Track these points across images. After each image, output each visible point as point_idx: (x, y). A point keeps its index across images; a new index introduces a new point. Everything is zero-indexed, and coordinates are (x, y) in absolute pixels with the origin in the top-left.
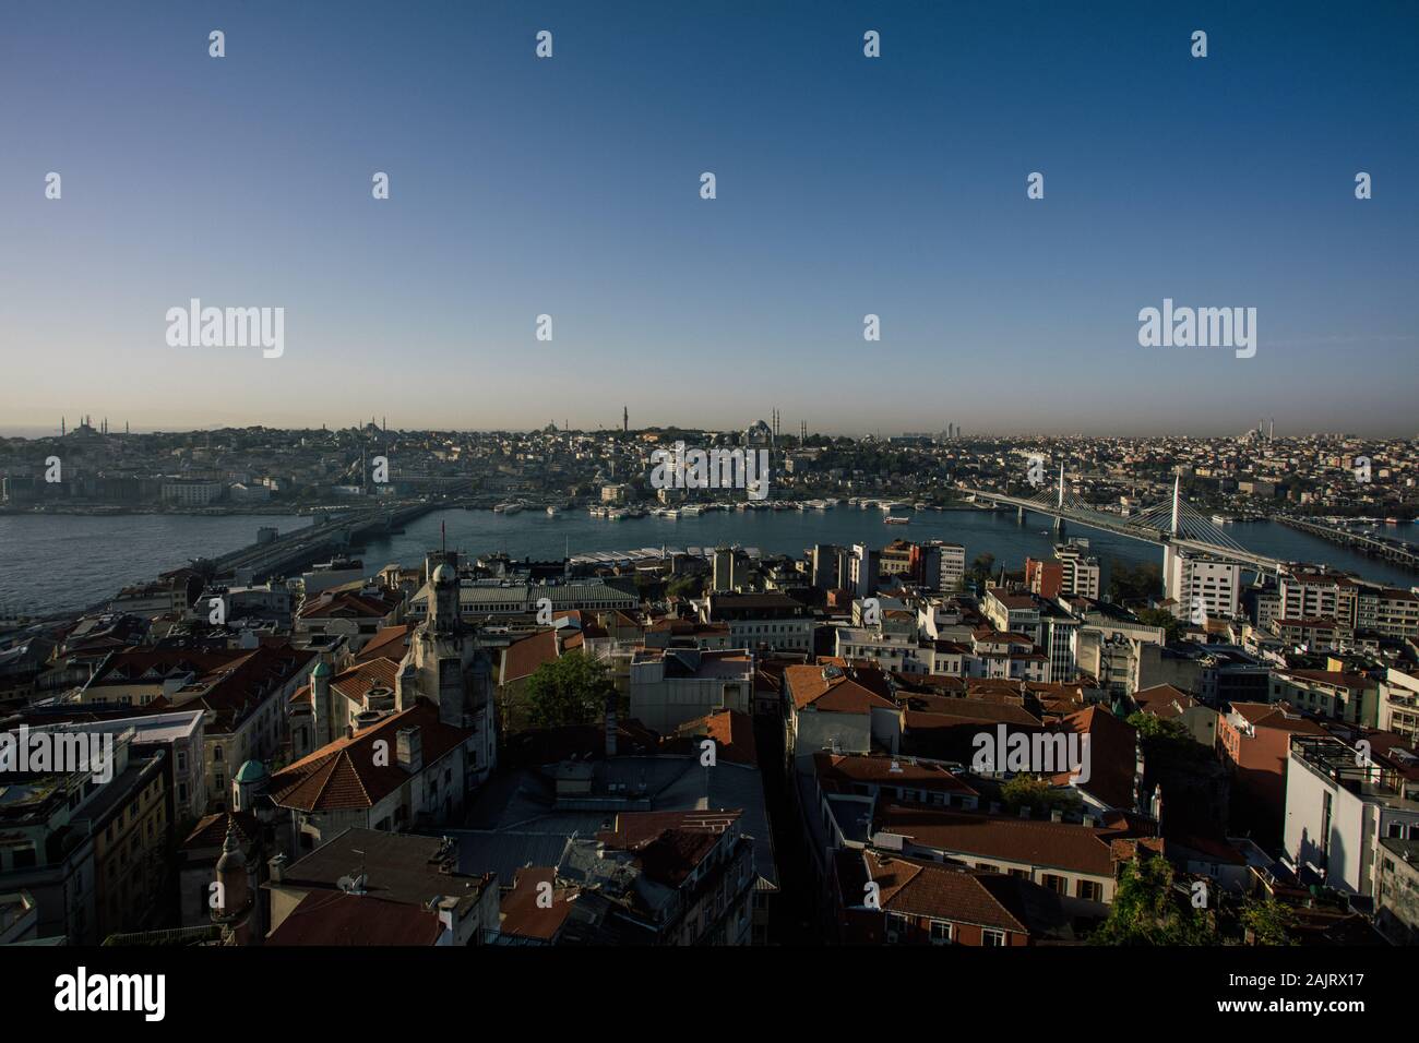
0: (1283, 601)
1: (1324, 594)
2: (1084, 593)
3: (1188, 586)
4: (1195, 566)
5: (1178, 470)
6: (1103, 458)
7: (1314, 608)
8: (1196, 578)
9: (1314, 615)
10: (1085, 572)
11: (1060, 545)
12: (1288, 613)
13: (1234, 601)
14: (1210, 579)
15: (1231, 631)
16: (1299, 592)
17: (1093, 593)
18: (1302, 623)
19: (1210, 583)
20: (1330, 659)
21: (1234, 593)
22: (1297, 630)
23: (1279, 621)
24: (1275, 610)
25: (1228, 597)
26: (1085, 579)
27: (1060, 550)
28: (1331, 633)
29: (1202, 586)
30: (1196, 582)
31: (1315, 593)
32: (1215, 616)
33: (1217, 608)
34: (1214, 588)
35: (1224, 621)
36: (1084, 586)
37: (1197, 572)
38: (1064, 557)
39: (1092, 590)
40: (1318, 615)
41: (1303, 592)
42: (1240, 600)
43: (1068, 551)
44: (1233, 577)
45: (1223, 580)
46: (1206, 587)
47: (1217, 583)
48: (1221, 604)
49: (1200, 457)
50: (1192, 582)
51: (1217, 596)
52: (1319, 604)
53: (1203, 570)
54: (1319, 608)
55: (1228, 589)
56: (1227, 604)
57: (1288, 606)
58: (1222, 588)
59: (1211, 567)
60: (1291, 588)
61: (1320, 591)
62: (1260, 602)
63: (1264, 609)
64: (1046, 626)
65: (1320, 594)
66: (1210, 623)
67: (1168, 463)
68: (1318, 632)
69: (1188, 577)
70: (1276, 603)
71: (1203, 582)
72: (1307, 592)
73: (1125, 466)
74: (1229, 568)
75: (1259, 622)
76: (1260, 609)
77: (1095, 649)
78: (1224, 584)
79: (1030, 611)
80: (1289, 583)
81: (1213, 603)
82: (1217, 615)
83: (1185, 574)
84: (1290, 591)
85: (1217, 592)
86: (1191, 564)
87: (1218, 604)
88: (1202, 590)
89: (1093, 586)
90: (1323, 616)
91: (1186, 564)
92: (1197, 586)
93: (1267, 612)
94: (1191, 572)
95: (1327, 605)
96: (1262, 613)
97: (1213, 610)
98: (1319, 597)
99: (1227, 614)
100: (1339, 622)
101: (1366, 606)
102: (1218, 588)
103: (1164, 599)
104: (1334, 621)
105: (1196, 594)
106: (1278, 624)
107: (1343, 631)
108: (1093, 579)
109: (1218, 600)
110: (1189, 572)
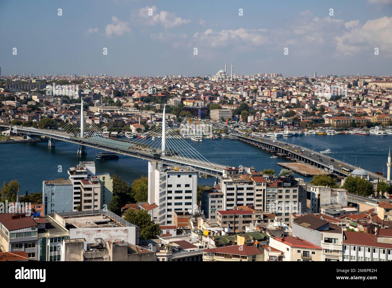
0: (224, 197)
1: (248, 189)
2: (89, 207)
3: (164, 193)
4: (169, 177)
5: (171, 102)
6: (118, 94)
7: (242, 200)
8: (170, 186)
9: (242, 205)
10: (90, 189)
11: (72, 169)
12: (228, 205)
13: (194, 200)
14: (179, 186)
15: (192, 224)
16: (233, 189)
17: (97, 206)
18: (235, 211)
19: (179, 189)
20: (238, 237)
21: (194, 195)
22: (232, 217)
23: (221, 212)
24: (220, 204)
25: (190, 198)
26: (89, 195)
27: (72, 173)
28: (251, 216)
29: (173, 192)
30: (170, 189)
31: (242, 189)
32: (181, 214)
33: (183, 207)
34: (180, 192)
35: (188, 217)
36: (90, 201)
37: (168, 181)
38: (75, 179)
39: (96, 203)
40: (245, 205)
41: (235, 189)
42: (198, 199)
43: (77, 173)
44: (193, 182)
45: (187, 186)
46: (177, 192)
47: (183, 188)
48: (187, 204)
49: (187, 92)
50: (167, 189)
51: (184, 198)
52: (245, 197)
53: (174, 180)
54: (245, 199)
55: (190, 192)
56: (190, 204)
57: (228, 200)
58: (186, 192)
59: (179, 176)
60: (229, 186)
61: (246, 186)
62: (210, 200)
63: (213, 204)
64: (44, 240)
65: (245, 189)
66: (179, 220)
67: (166, 97)
68: (244, 217)
69: (164, 185)
70: (220, 199)
71: (174, 188)
72: (238, 189)
73: (135, 100)
74: (191, 176)
75: (210, 215)
76: (210, 204)
77: (80, 254)
78: (188, 189)
79: (29, 230)
80: (227, 183)
81: (181, 204)
82: (183, 213)
83: (162, 184)
84: (228, 189)
85: (184, 195)
86: (166, 176)
87: (184, 204)
88: (173, 195)
89: (97, 200)
90: (247, 204)
91: (163, 176)
92: (170, 192)
93: (215, 206)
94: (166, 181)
95: (249, 197)
96: (212, 207)
97: (181, 209)
98: (245, 191)
99: (190, 211)
100: (256, 208)
101: (271, 195)
102: (184, 192)
103: (149, 204)
104: (253, 208)
105: (170, 198)
106: (220, 214)
107: (257, 214)
108: (96, 194)
109: (184, 201)
110: (164, 182)
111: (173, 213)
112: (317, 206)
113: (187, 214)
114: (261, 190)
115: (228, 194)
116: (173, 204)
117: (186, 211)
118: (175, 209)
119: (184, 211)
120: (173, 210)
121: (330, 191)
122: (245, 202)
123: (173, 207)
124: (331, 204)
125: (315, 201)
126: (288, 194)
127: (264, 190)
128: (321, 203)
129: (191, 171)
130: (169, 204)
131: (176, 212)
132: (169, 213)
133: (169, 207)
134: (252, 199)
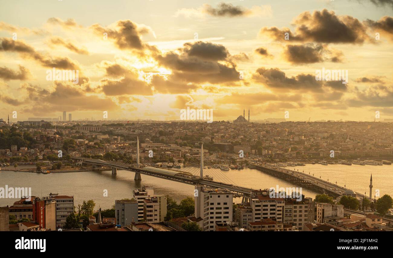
0: (253, 212)
1: (271, 206)
2: (151, 220)
3: (208, 209)
4: (211, 197)
7: (267, 214)
8: (212, 204)
9: (267, 218)
10: (151, 207)
11: (136, 191)
12: (256, 218)
13: (230, 215)
14: (219, 204)
17: (156, 219)
18: (262, 223)
19: (219, 206)
21: (230, 211)
22: (260, 227)
23: (252, 223)
24: (250, 217)
25: (227, 213)
26: (151, 211)
27: (136, 194)
28: (274, 226)
29: (215, 209)
30: (212, 206)
31: (267, 206)
32: (221, 225)
33: (222, 220)
34: (221, 208)
35: (226, 227)
36: (151, 216)
38: (138, 199)
39: (156, 217)
40: (269, 218)
41: (261, 206)
43: (140, 194)
44: (229, 201)
45: (225, 204)
46: (217, 208)
47: (222, 206)
48: (225, 217)
50: (210, 206)
51: (223, 213)
52: (269, 212)
53: (215, 199)
54: (269, 214)
55: (227, 208)
56: (228, 217)
57: (256, 214)
58: (225, 208)
59: (219, 197)
60: (257, 204)
61: (269, 204)
62: (243, 214)
63: (245, 218)
65: (269, 206)
66: (219, 230)
68: (269, 227)
69: (208, 203)
70: (250, 214)
71: (215, 206)
72: (264, 206)
74: (227, 196)
75: (242, 225)
76: (243, 218)
78: (226, 206)
80: (255, 202)
81: (220, 218)
82: (222, 224)
83: (206, 202)
84: (257, 206)
85: (223, 211)
86: (209, 196)
87: (222, 217)
88: (215, 211)
89: (156, 215)
90: (270, 217)
91: (206, 196)
92: (212, 209)
93: (246, 219)
94: (209, 200)
95: (272, 212)
96: (244, 220)
97: (221, 222)
98: (269, 208)
99: (228, 223)
100: (278, 220)
101: (288, 210)
102: (223, 208)
103: (196, 218)
104: (275, 220)
105: (212, 213)
106: (251, 225)
107: (279, 225)
108: (156, 210)
109: (223, 215)
110: (207, 201)
111: (214, 224)
112: (322, 218)
113: (226, 225)
114: (281, 207)
115: (256, 210)
116: (215, 218)
117: (225, 223)
118: (216, 222)
119: (222, 223)
120: (214, 222)
121: (331, 207)
122: (269, 216)
123: (215, 220)
124: (332, 216)
125: (320, 214)
126: (301, 209)
127: (283, 206)
128: (325, 216)
129: (228, 193)
130: (212, 218)
131: (218, 224)
132: (212, 225)
133: (212, 220)
134: (274, 214)
